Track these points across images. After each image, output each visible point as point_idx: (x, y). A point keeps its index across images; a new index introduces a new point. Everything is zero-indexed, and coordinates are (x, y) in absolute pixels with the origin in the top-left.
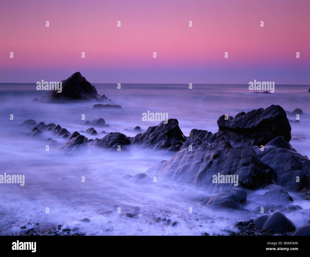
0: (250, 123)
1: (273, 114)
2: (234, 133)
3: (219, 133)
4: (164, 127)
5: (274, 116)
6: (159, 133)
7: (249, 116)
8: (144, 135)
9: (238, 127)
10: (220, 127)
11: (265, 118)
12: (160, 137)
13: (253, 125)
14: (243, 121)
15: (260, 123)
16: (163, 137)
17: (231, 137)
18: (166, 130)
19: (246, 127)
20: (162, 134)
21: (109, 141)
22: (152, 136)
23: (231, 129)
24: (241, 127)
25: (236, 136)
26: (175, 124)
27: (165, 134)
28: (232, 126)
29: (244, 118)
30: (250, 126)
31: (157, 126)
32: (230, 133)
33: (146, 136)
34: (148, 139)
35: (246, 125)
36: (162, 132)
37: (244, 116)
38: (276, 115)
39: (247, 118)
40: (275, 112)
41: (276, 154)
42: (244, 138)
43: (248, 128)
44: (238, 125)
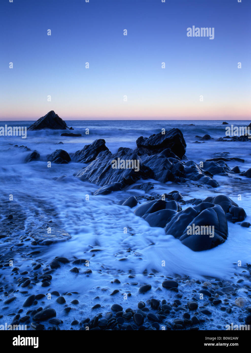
0: (157, 141)
1: (173, 135)
2: (147, 149)
3: (137, 149)
4: (95, 145)
5: (173, 136)
6: (91, 150)
7: (157, 137)
8: (81, 152)
9: (149, 145)
10: (138, 145)
11: (168, 137)
12: (92, 152)
13: (159, 143)
14: (153, 140)
15: (163, 141)
16: (93, 152)
17: (145, 152)
18: (96, 147)
19: (154, 145)
20: (93, 150)
21: (54, 156)
22: (86, 152)
23: (145, 147)
24: (151, 145)
25: (148, 151)
26: (102, 143)
27: (95, 150)
28: (145, 144)
29: (154, 138)
30: (157, 144)
31: (91, 145)
32: (144, 149)
33: (83, 152)
34: (83, 154)
35: (154, 143)
36: (93, 149)
37: (154, 137)
38: (175, 135)
39: (156, 138)
40: (174, 133)
41: (156, 159)
42: (153, 152)
43: (156, 145)
44: (149, 143)
